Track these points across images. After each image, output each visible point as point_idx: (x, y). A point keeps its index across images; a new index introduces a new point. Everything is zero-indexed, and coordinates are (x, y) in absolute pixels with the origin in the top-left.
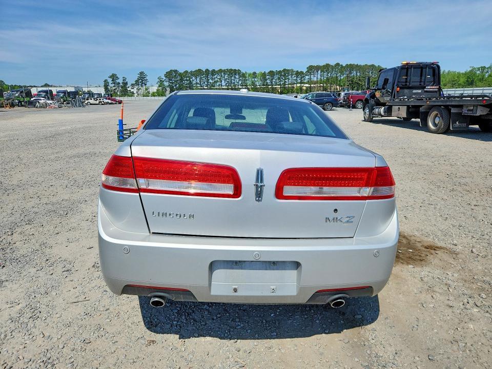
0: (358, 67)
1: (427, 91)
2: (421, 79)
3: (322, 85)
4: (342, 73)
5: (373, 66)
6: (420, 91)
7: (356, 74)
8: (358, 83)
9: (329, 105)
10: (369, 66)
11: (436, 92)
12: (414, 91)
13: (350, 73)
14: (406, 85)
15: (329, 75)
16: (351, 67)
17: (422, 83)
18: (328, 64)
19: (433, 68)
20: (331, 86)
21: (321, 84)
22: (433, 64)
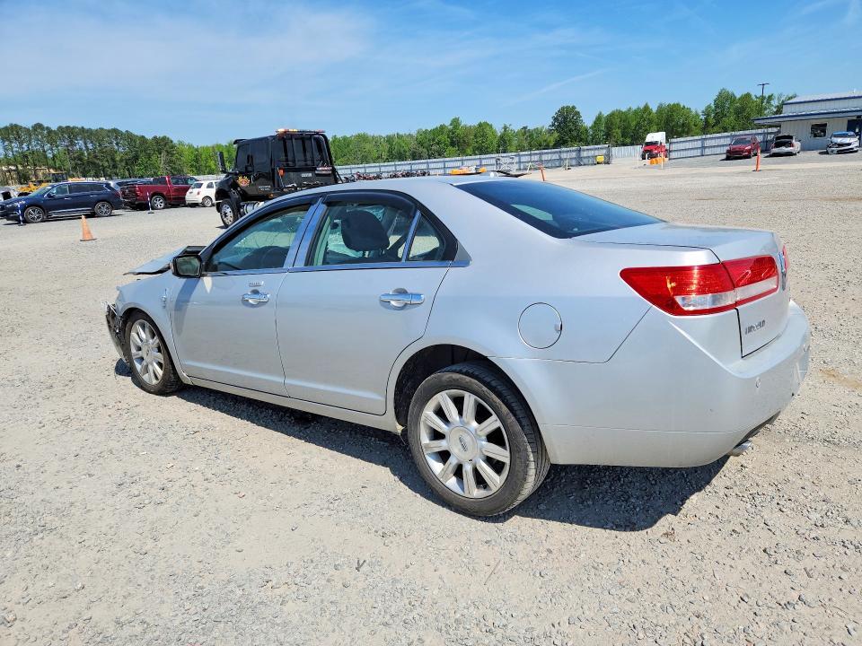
0: (86, 134)
1: (318, 175)
2: (305, 155)
3: (13, 168)
4: (52, 142)
5: (115, 131)
6: (310, 175)
7: (86, 147)
8: (94, 163)
9: (103, 206)
10: (109, 131)
11: (329, 175)
12: (304, 175)
13: (72, 144)
14: (288, 165)
15: (24, 146)
16: (70, 133)
17: (309, 163)
18: (16, 126)
19: (315, 139)
20: (35, 171)
21: (9, 165)
22: (317, 133)
